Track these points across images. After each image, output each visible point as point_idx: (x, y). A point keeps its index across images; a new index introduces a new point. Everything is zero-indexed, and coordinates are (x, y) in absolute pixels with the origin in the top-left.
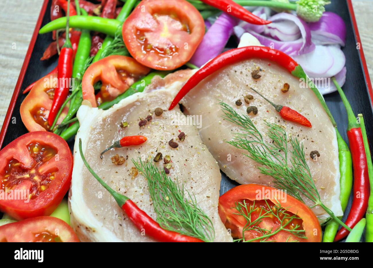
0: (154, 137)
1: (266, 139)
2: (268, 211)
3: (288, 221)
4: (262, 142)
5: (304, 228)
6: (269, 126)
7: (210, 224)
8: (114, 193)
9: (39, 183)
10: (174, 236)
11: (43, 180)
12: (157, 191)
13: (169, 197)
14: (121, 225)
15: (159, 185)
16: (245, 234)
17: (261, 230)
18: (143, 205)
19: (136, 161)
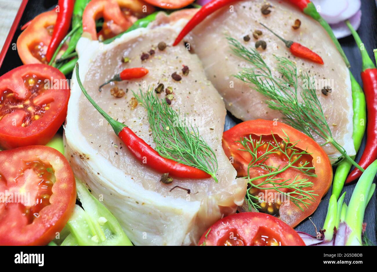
0: (156, 70)
1: (275, 74)
2: (276, 147)
3: (296, 158)
4: (270, 77)
5: (313, 166)
6: (279, 60)
7: (212, 156)
8: (111, 120)
9: (33, 113)
10: (174, 165)
11: (37, 110)
12: (157, 121)
13: (169, 127)
14: (117, 154)
15: (159, 116)
16: (250, 171)
17: (268, 167)
18: (141, 135)
19: (136, 93)
